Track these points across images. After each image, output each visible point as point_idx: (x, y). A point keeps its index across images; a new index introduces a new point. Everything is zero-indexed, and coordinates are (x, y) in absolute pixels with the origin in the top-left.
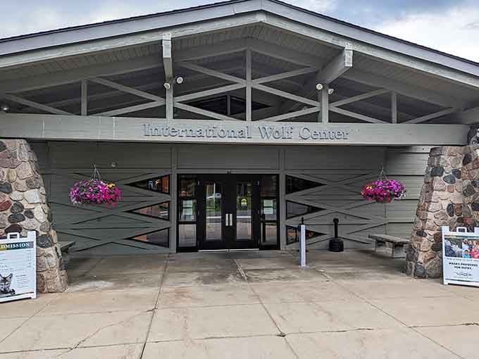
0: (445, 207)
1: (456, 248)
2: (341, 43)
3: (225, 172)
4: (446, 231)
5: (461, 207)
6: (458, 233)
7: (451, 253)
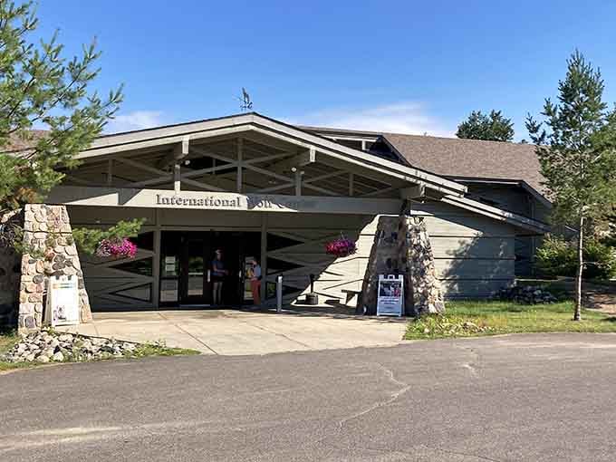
0: (385, 262)
1: (386, 290)
2: (308, 146)
3: (208, 229)
4: (381, 278)
5: (396, 261)
6: (388, 280)
7: (383, 294)
